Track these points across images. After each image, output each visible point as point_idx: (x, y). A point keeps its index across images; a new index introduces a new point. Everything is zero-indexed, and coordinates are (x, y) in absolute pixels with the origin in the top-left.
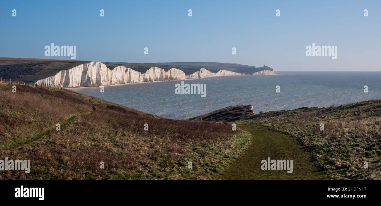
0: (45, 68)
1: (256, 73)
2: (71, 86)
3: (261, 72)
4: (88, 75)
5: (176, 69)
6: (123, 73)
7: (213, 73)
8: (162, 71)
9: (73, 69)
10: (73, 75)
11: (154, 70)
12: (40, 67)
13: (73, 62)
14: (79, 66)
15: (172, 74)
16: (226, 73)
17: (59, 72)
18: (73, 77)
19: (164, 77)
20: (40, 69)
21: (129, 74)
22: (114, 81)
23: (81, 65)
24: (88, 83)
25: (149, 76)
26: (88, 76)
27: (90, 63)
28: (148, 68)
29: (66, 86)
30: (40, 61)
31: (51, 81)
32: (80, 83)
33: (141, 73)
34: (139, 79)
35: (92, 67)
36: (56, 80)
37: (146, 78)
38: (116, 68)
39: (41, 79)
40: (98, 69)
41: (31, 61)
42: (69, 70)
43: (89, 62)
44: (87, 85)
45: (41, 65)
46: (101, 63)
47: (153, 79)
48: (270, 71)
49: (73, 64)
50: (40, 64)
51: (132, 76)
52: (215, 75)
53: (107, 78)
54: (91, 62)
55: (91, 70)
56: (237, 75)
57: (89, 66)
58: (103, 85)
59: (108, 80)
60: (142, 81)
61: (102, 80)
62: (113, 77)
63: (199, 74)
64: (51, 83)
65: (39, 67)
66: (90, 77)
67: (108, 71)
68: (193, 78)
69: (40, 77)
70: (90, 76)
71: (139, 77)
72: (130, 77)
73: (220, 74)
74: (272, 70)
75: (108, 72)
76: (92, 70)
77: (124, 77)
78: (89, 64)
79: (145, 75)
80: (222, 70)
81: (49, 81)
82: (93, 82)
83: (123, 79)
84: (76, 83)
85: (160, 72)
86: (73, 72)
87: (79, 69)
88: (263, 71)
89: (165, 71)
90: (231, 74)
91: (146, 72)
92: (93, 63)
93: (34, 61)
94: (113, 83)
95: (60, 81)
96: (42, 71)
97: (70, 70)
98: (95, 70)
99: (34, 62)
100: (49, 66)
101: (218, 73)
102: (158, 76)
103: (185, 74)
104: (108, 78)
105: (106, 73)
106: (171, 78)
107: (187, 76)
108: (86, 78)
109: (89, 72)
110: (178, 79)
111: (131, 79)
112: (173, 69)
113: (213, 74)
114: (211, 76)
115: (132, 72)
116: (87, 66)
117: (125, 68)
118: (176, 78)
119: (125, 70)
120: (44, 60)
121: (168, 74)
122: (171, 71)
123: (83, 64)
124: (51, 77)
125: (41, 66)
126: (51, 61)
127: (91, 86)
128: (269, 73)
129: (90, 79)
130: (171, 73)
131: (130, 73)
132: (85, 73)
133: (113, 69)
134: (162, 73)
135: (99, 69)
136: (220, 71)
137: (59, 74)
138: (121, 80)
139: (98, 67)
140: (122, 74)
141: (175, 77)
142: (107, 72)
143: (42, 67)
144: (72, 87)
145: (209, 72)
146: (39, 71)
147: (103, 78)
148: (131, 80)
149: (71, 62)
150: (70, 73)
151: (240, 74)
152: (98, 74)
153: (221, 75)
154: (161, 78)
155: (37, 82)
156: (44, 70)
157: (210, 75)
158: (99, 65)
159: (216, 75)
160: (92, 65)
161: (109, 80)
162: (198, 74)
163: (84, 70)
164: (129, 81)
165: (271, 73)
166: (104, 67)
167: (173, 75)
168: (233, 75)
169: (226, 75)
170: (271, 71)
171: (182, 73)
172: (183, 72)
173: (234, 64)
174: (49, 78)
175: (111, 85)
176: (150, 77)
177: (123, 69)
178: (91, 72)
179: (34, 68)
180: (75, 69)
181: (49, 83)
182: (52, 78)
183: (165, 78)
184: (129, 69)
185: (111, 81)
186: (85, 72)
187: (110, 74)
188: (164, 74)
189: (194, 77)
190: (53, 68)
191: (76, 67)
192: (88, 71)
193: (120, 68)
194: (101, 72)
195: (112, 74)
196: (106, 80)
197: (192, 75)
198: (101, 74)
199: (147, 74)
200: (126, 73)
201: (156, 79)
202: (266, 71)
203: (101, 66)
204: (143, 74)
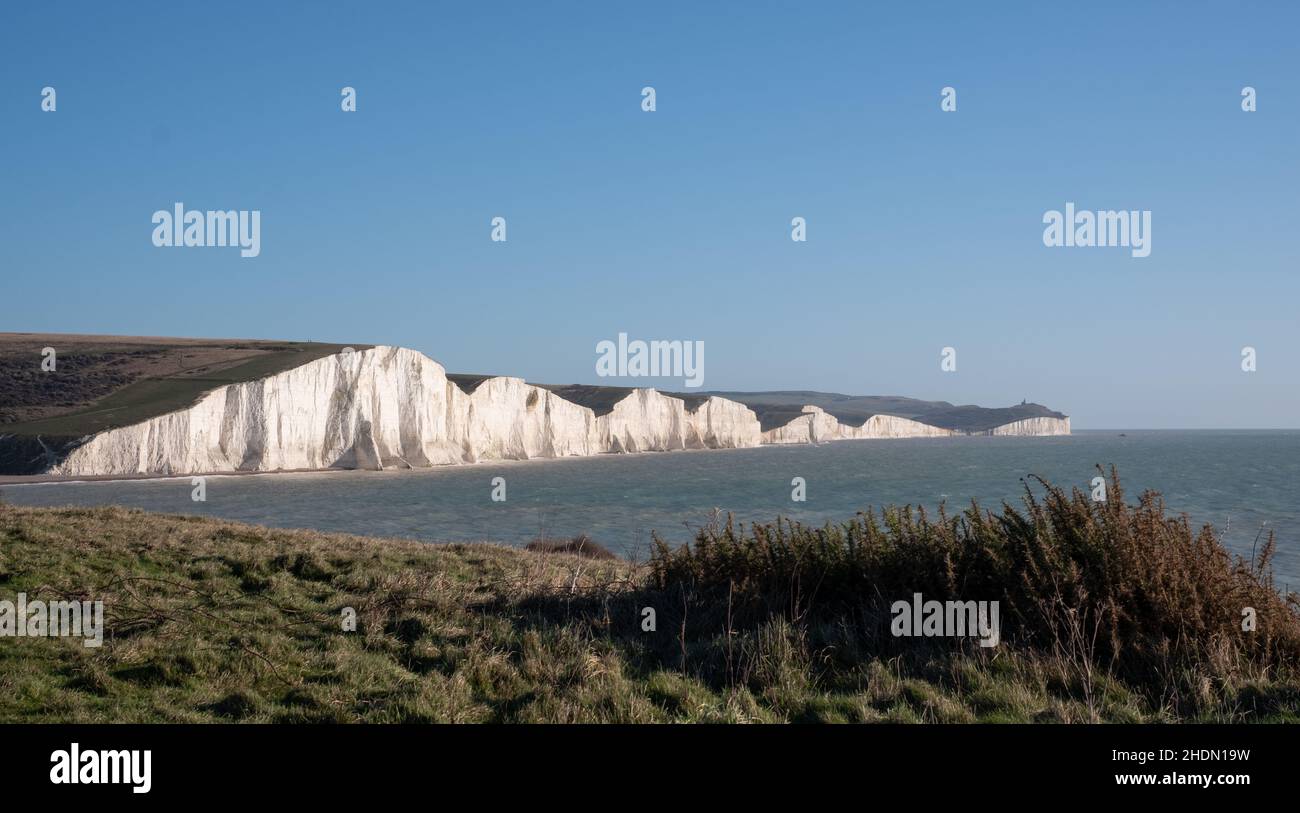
0: (140, 373)
1: (1003, 427)
2: (273, 467)
4: (359, 411)
5: (727, 402)
6: (518, 411)
7: (846, 427)
8: (675, 410)
9: (283, 376)
10: (283, 407)
11: (643, 398)
12: (116, 368)
13: (282, 349)
14: (313, 366)
15: (714, 424)
16: (893, 428)
17: (214, 393)
18: (284, 417)
19: (683, 436)
20: (115, 380)
21: (542, 416)
22: (478, 446)
23: (323, 362)
24: (361, 453)
25: (622, 429)
26: (360, 416)
27: (369, 352)
28: (620, 393)
29: (246, 466)
30: (120, 344)
31: (166, 436)
32: (319, 451)
33: (592, 414)
34: (586, 441)
35: (379, 371)
36: (193, 431)
37: (612, 440)
38: (485, 385)
39: (113, 426)
40: (408, 385)
41: (78, 343)
42: (263, 383)
43: (363, 346)
44: (356, 462)
45: (123, 362)
46: (423, 356)
47: (641, 446)
48: (1055, 419)
50: (120, 354)
51: (556, 427)
52: (854, 434)
53: (448, 432)
54: (373, 347)
55: (374, 388)
56: (933, 436)
57: (365, 366)
58: (432, 460)
59: (454, 441)
60: (595, 450)
61: (425, 437)
62: (476, 429)
63: (811, 425)
64: (168, 450)
65: (111, 368)
66: (368, 423)
67: (455, 397)
68: (789, 441)
69: (109, 416)
70: (368, 416)
71: (588, 431)
72: (549, 429)
73: (874, 429)
74: (1058, 415)
75: (455, 402)
76: (378, 387)
77: (522, 427)
78: (363, 355)
79: (607, 423)
80: (880, 416)
81: (156, 435)
82: (384, 448)
83: (517, 438)
84: (301, 449)
85: (665, 410)
86: (283, 394)
87: (312, 380)
88: (1030, 420)
89: (685, 408)
90: (915, 430)
91: (612, 410)
92: (381, 351)
93: (92, 344)
94: (475, 453)
95: (215, 440)
96: (123, 387)
97: (269, 384)
98: (394, 386)
99: (91, 349)
100: (165, 367)
101: (864, 427)
102: (660, 428)
103: (759, 424)
104: (452, 430)
105: (444, 406)
106: (711, 440)
107: (765, 432)
108: (347, 427)
109: (362, 396)
110: (736, 442)
111: (553, 436)
112: (715, 399)
113: (848, 432)
114: (839, 438)
115: (557, 407)
116: (355, 366)
117: (527, 390)
118: (729, 442)
119: (525, 399)
120: (140, 342)
121: (699, 422)
122: (709, 408)
123: (332, 358)
124: (167, 416)
125: (121, 366)
126: (175, 343)
127: (371, 464)
128: (1051, 428)
129: (368, 431)
130: (709, 420)
131: (547, 411)
132: (342, 402)
133: (474, 389)
134: (675, 417)
135: (413, 382)
136: (875, 417)
137: (215, 401)
138: (508, 442)
139: (406, 372)
140: (515, 416)
141: (725, 435)
142: (449, 401)
143: (125, 371)
144: (279, 470)
145: (834, 421)
146: (108, 389)
147: (429, 430)
148: (553, 441)
149: (276, 349)
150: (266, 400)
151: (945, 433)
152: (407, 410)
153: (878, 437)
154: (674, 439)
155: (91, 439)
156: (133, 383)
158: (413, 364)
159: (857, 437)
160: (377, 360)
161: (459, 440)
162: (807, 427)
163: (340, 386)
164: (549, 448)
165: (1061, 429)
166: (434, 376)
167: (718, 429)
168: (921, 435)
169: (893, 436)
170: (1061, 421)
171: (751, 421)
172: (752, 414)
174: (157, 421)
175: (469, 464)
177: (519, 389)
178: (375, 399)
179: (84, 373)
180: (297, 379)
181: (160, 448)
182: (175, 419)
183: (686, 441)
184: (541, 392)
185: (467, 448)
186: (344, 396)
187: (459, 412)
188: (685, 421)
189: (790, 436)
190: (184, 375)
191: (301, 369)
192: (357, 393)
193: (504, 387)
194: (422, 401)
195: (470, 411)
196: (443, 436)
197: (783, 428)
198: (421, 407)
199: (617, 418)
200: (528, 411)
201: (653, 442)
202: (1042, 419)
203: (419, 371)
204: (601, 419)
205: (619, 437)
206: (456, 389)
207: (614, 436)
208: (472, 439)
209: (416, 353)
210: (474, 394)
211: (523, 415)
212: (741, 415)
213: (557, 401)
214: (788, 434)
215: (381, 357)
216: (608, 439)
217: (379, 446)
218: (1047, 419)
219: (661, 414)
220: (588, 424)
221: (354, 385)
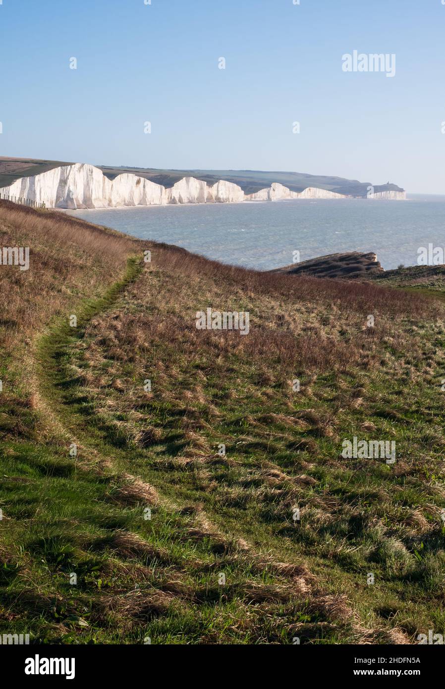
1: (372, 195)
3: (381, 194)
4: (69, 188)
5: (227, 183)
6: (132, 187)
7: (294, 193)
8: (202, 185)
9: (42, 175)
10: (42, 186)
11: (188, 182)
13: (42, 164)
14: (53, 171)
15: (220, 193)
16: (318, 194)
17: (17, 181)
18: (42, 190)
19: (205, 197)
21: (142, 188)
22: (115, 201)
23: (56, 169)
24: (69, 203)
25: (178, 194)
27: (73, 166)
28: (177, 179)
32: (54, 202)
33: (163, 188)
34: (161, 199)
35: (76, 172)
36: (11, 194)
37: (173, 198)
38: (119, 176)
40: (87, 178)
42: (35, 177)
43: (71, 164)
44: (67, 206)
46: (94, 167)
47: (185, 200)
48: (397, 192)
49: (43, 166)
51: (148, 193)
52: (298, 196)
53: (103, 195)
54: (74, 164)
55: (75, 179)
56: (337, 197)
57: (71, 171)
58: (95, 206)
59: (105, 198)
60: (165, 202)
61: (93, 197)
62: (115, 193)
63: (269, 193)
66: (72, 192)
67: (106, 182)
70: (71, 189)
71: (161, 195)
72: (145, 194)
74: (401, 190)
75: (106, 184)
77: (133, 193)
78: (71, 167)
79: (171, 192)
80: (311, 188)
83: (131, 198)
84: (48, 201)
85: (198, 186)
86: (42, 181)
87: (52, 176)
88: (385, 192)
89: (207, 185)
90: (328, 195)
91: (174, 186)
92: (78, 165)
94: (114, 203)
95: (18, 197)
97: (37, 177)
98: (82, 178)
101: (303, 193)
102: (195, 193)
103: (243, 192)
105: (102, 185)
106: (218, 199)
107: (246, 196)
108: (65, 193)
109: (70, 182)
110: (231, 200)
111: (146, 197)
112: (221, 181)
113: (294, 195)
114: (290, 198)
115: (149, 185)
116: (68, 171)
117: (137, 178)
118: (228, 199)
119: (136, 181)
122: (218, 186)
123: (60, 168)
126: (3, 160)
127: (73, 207)
128: (395, 196)
129: (72, 196)
130: (218, 190)
131: (144, 187)
132: (63, 184)
133: (114, 178)
134: (202, 188)
135: (89, 177)
136: (308, 189)
137: (18, 184)
138: (127, 199)
139: (87, 173)
140: (131, 189)
141: (226, 196)
142: (104, 183)
145: (288, 190)
147: (96, 194)
148: (147, 199)
149: (40, 163)
150: (36, 183)
151: (343, 197)
152: (87, 185)
153: (309, 197)
154: (200, 198)
157: (289, 195)
158: (90, 170)
160: (76, 169)
161: (107, 198)
162: (267, 193)
163: (62, 178)
164: (143, 200)
165: (400, 197)
166: (98, 174)
167: (222, 194)
168: (332, 197)
169: (317, 197)
170: (400, 193)
171: (239, 191)
172: (240, 188)
173: (333, 178)
175: (111, 208)
176: (180, 195)
177: (133, 178)
178: (75, 184)
180: (47, 176)
182: (5, 190)
183: (207, 199)
184: (142, 179)
185: (110, 201)
186: (63, 182)
187: (108, 188)
188: (207, 191)
189: (259, 198)
190: (7, 173)
191: (49, 172)
192: (68, 181)
193: (126, 177)
194: (93, 184)
195: (112, 187)
196: (101, 197)
197: (256, 194)
198: (93, 186)
199: (175, 189)
200: (137, 186)
201: (191, 199)
202: (391, 192)
203: (92, 172)
204: (168, 190)
205: (176, 197)
206: (106, 179)
207: (174, 197)
208: (112, 198)
209: (91, 166)
210: (114, 180)
211: (134, 188)
212: (233, 188)
213: (148, 182)
214: (258, 196)
215: (78, 167)
216: (171, 198)
217: (76, 200)
218: (394, 192)
219: (196, 187)
220: (161, 192)
221: (67, 178)
